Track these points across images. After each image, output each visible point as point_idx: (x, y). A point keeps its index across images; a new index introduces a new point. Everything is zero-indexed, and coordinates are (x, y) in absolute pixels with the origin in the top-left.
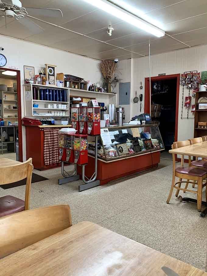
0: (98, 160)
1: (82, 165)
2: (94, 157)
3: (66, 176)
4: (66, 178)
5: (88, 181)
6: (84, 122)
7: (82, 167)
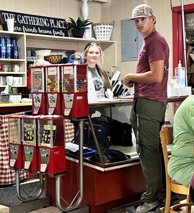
0: (84, 166)
1: (55, 175)
2: (77, 161)
3: (25, 199)
4: (24, 202)
5: (68, 208)
6: (57, 94)
7: (54, 180)
